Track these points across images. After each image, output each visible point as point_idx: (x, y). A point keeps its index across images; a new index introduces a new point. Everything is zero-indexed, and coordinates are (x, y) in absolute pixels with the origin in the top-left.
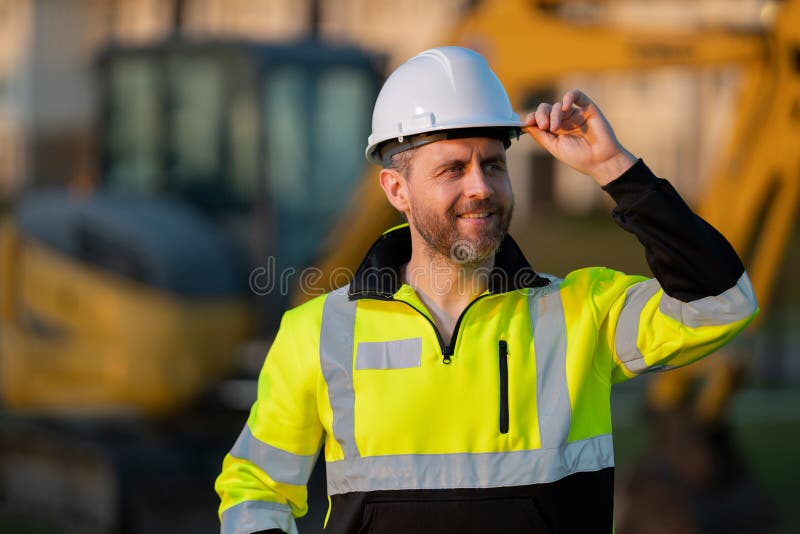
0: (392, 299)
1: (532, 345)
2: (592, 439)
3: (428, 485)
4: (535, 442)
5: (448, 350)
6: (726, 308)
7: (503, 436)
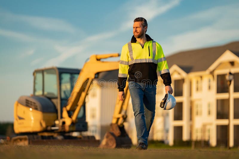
0: (136, 43)
7: (149, 57)
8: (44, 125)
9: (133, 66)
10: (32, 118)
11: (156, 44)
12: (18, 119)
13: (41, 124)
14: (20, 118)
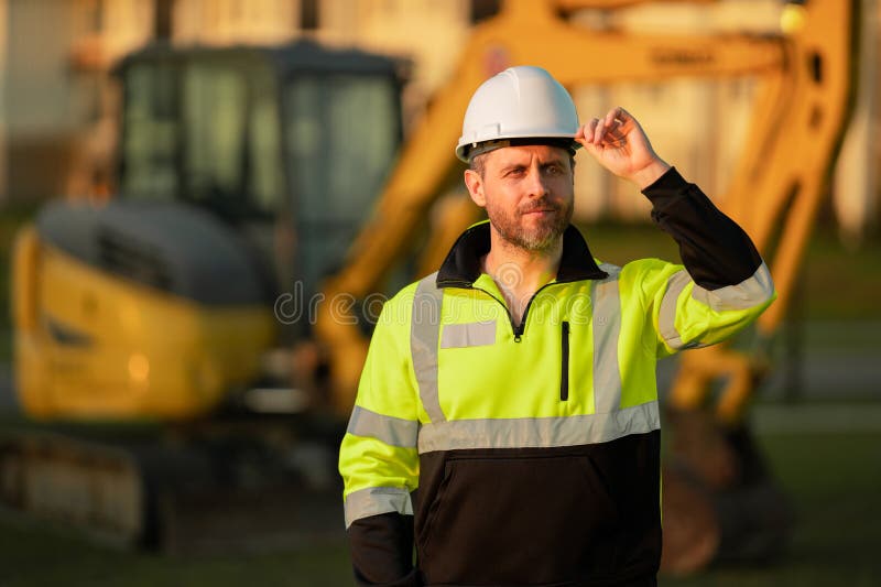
0: (471, 288)
1: (591, 326)
2: (643, 405)
3: (499, 445)
4: (590, 409)
5: (519, 331)
6: (744, 296)
7: (563, 403)
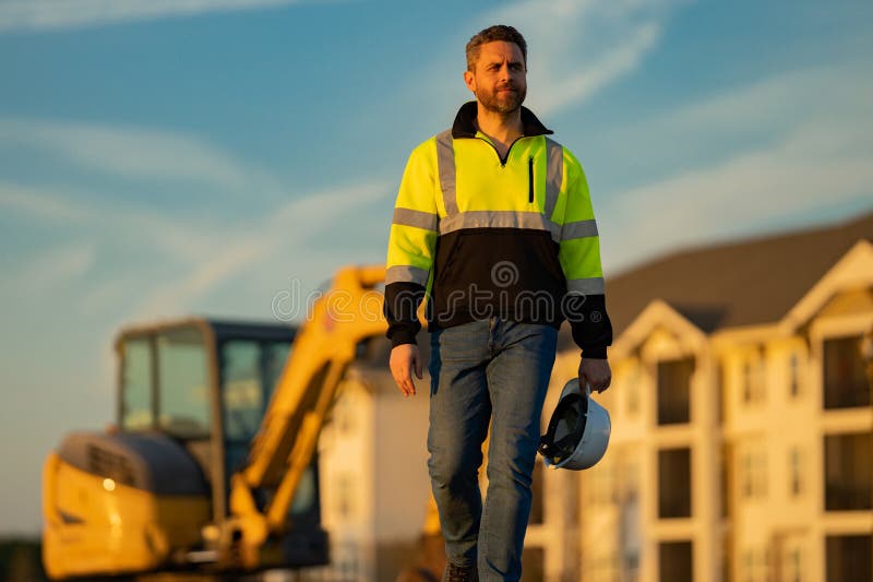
0: (475, 138)
5: (504, 161)
7: (531, 204)
8: (161, 544)
9: (456, 244)
10: (115, 519)
11: (565, 154)
12: (58, 520)
13: (149, 542)
14: (69, 520)
